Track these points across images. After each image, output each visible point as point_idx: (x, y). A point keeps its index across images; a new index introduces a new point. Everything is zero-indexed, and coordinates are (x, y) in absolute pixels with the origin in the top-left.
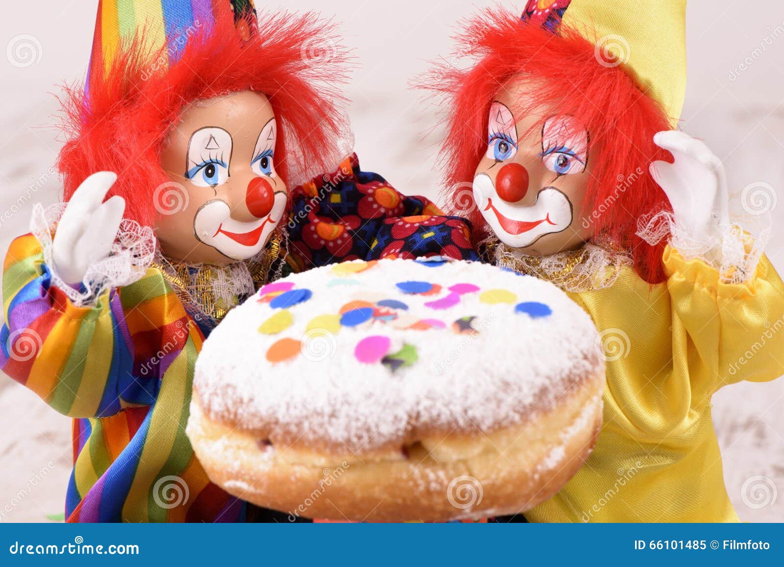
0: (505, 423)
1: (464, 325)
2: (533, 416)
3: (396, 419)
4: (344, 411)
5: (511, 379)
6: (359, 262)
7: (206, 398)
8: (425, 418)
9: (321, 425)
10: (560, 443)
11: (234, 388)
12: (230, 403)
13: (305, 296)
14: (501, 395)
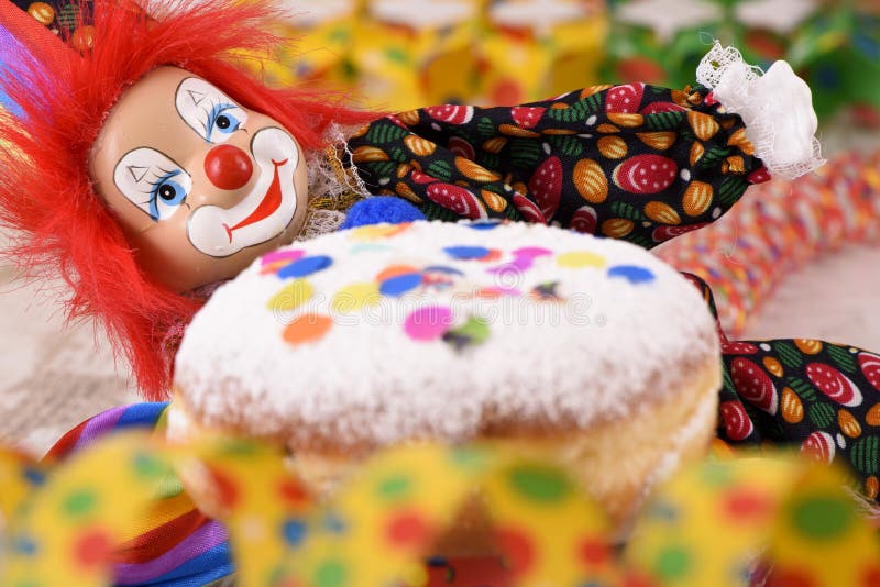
0: (610, 417)
1: (546, 292)
2: (644, 409)
3: (466, 413)
4: (395, 404)
5: (615, 358)
6: (384, 226)
7: (197, 398)
8: (504, 410)
9: (364, 423)
10: (672, 447)
11: (238, 381)
12: (232, 402)
13: (324, 263)
14: (603, 380)
